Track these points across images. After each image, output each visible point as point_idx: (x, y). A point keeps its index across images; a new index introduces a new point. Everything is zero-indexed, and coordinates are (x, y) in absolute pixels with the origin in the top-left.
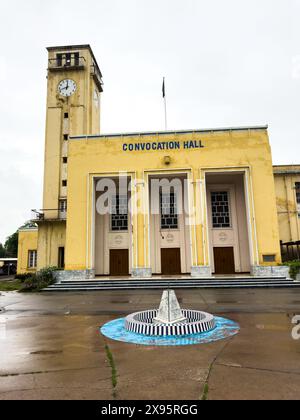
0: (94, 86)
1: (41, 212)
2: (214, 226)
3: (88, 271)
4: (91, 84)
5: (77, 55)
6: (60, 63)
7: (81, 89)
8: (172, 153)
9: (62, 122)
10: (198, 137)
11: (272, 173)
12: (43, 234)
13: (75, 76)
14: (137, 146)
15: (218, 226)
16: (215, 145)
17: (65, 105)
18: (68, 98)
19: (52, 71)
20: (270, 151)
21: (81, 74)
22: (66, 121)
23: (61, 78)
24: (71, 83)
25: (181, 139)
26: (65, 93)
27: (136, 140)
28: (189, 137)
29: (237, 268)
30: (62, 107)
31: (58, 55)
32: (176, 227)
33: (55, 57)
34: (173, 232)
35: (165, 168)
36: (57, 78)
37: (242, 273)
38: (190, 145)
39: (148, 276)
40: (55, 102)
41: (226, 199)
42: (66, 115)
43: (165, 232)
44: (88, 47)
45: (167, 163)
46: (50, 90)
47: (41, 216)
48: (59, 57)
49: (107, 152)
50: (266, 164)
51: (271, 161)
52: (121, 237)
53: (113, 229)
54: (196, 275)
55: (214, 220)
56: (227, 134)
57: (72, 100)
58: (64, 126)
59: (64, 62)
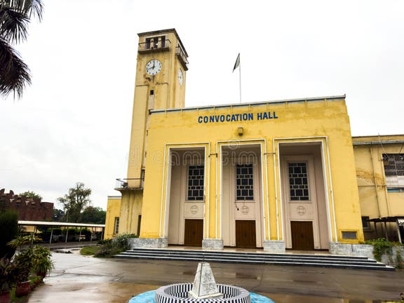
0: (179, 66)
1: (126, 181)
2: (292, 199)
3: (161, 240)
4: (176, 63)
5: (163, 38)
6: (148, 47)
7: (166, 68)
8: (246, 125)
9: (148, 99)
10: (273, 108)
11: (351, 143)
12: (125, 202)
13: (161, 56)
14: (212, 119)
15: (296, 199)
16: (290, 115)
17: (151, 84)
18: (154, 76)
19: (141, 53)
20: (348, 122)
21: (166, 55)
22: (151, 97)
23: (149, 58)
24: (157, 64)
25: (255, 110)
26: (151, 72)
27: (211, 113)
28: (263, 109)
29: (317, 245)
30: (148, 85)
31: (147, 39)
32: (252, 199)
33: (144, 41)
34: (248, 204)
35: (239, 139)
36: (145, 59)
37: (321, 250)
38: (265, 116)
39: (218, 249)
40: (142, 80)
41: (305, 171)
42: (152, 93)
43: (240, 204)
44: (173, 31)
45: (241, 135)
46: (139, 70)
47: (126, 184)
48: (148, 41)
49: (184, 125)
50: (344, 135)
51: (350, 132)
52: (197, 208)
53: (190, 199)
54: (269, 250)
55: (292, 193)
56: (302, 105)
57: (158, 79)
58: (150, 101)
59: (152, 45)
